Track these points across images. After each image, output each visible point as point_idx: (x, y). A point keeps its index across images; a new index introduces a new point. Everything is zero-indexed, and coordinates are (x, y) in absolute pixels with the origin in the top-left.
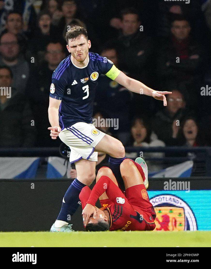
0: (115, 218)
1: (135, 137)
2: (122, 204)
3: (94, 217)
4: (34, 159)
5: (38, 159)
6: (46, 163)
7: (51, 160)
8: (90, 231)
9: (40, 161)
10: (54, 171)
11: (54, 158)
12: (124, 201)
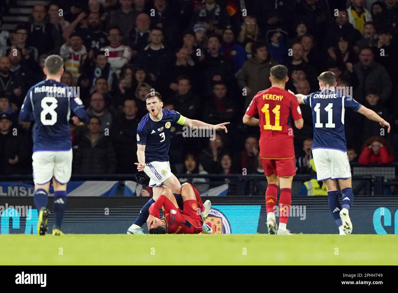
0: (170, 225)
1: (188, 168)
2: (174, 214)
3: (154, 224)
4: (115, 182)
5: (117, 183)
6: (124, 185)
7: (127, 183)
8: (155, 234)
9: (119, 184)
10: (129, 191)
11: (129, 182)
12: (176, 212)
